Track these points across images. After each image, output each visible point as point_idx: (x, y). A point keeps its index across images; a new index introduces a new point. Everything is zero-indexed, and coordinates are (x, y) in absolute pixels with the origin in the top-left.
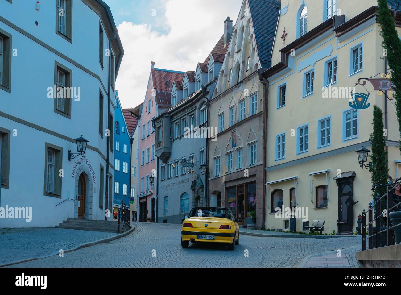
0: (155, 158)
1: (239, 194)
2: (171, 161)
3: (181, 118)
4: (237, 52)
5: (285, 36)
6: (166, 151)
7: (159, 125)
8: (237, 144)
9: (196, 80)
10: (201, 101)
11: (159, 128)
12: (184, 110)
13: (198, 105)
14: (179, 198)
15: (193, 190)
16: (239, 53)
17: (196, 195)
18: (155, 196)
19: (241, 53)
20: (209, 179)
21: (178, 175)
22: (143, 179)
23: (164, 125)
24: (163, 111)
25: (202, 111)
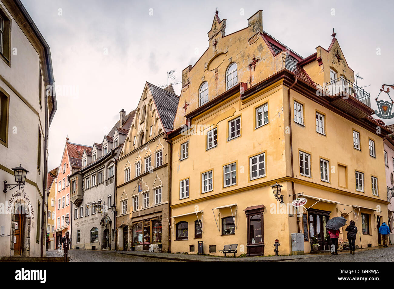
0: (70, 203)
1: (144, 227)
2: (83, 205)
3: (91, 174)
4: (141, 124)
5: (186, 106)
6: (79, 198)
7: (73, 180)
8: (143, 189)
9: (103, 148)
10: (109, 161)
11: (73, 182)
12: (94, 169)
13: (106, 164)
14: (90, 231)
15: (102, 225)
16: (143, 124)
17: (105, 228)
18: (69, 231)
19: (144, 124)
20: (117, 216)
21: (89, 215)
22: (59, 219)
23: (77, 180)
24: (76, 171)
25: (109, 168)
